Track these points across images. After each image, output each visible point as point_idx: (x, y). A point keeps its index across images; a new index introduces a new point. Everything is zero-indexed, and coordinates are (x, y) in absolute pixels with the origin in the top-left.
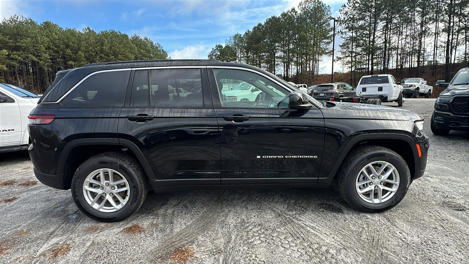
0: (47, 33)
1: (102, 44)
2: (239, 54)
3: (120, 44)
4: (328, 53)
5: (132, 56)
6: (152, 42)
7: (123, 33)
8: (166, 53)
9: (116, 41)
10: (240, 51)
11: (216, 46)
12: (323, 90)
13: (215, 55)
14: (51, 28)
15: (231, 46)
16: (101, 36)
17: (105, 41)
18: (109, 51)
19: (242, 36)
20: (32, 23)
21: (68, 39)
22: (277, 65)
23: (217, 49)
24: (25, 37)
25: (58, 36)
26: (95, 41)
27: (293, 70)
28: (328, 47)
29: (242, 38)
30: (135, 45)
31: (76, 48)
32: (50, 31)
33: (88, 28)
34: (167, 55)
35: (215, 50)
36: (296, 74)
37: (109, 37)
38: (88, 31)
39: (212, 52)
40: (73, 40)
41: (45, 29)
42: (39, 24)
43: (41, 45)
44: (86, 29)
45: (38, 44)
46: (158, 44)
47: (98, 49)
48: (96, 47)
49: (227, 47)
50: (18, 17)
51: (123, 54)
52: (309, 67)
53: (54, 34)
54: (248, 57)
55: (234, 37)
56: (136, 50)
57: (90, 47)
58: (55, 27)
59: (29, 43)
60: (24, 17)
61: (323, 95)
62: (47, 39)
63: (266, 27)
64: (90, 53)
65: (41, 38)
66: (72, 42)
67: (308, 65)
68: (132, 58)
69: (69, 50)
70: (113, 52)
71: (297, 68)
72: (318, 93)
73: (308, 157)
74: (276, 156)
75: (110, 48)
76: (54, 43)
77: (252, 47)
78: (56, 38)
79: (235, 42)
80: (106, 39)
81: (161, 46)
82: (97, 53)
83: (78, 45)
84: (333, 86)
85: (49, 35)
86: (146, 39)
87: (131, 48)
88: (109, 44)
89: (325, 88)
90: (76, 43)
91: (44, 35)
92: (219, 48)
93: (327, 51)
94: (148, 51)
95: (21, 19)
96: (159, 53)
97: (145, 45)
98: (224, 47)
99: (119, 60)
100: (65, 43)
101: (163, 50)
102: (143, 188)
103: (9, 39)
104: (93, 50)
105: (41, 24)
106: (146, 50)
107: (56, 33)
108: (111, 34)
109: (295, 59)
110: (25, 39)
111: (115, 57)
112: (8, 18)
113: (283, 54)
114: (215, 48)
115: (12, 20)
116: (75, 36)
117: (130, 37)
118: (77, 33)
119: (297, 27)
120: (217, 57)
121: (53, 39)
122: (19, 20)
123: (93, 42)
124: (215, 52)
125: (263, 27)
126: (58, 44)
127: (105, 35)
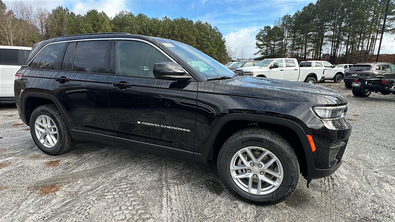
0: (140, 22)
1: (174, 29)
2: (286, 34)
3: (186, 28)
4: (390, 30)
5: (194, 37)
6: (211, 26)
7: (189, 19)
8: (222, 35)
9: (183, 26)
10: (288, 31)
11: (265, 27)
12: (356, 70)
13: (263, 36)
14: (142, 18)
15: (279, 27)
16: (173, 23)
17: (176, 26)
18: (178, 34)
19: (291, 17)
20: (131, 15)
21: (152, 26)
22: (324, 44)
23: (264, 30)
24: (126, 26)
25: (146, 24)
26: (169, 26)
27: (342, 50)
28: (391, 24)
29: (291, 18)
30: (197, 29)
31: (156, 32)
32: (141, 21)
33: (166, 17)
34: (222, 36)
35: (263, 31)
36: (345, 54)
37: (179, 23)
38: (165, 19)
39: (260, 32)
40: (155, 27)
41: (139, 19)
42: (135, 16)
43: (136, 31)
44: (164, 18)
45: (133, 30)
46: (216, 28)
47: (170, 33)
48: (169, 32)
49: (275, 28)
50: (124, 12)
51: (188, 36)
52: (362, 46)
53: (144, 22)
54: (294, 37)
55: (283, 18)
56: (198, 32)
57: (165, 31)
58: (145, 18)
59: (128, 29)
60: (127, 12)
61: (356, 75)
62: (139, 27)
63: (317, 6)
64: (165, 36)
65: (135, 25)
66: (154, 28)
67: (361, 44)
68: (194, 39)
69: (151, 34)
70: (180, 35)
71: (347, 47)
72: (350, 74)
73: (182, 129)
74: (153, 124)
75: (179, 31)
76: (143, 29)
77: (299, 26)
78: (145, 25)
79: (283, 23)
80: (176, 25)
81: (218, 29)
82: (169, 36)
83: (157, 30)
84: (371, 66)
85: (140, 24)
86: (206, 23)
87: (194, 31)
88: (178, 29)
89: (360, 68)
90: (156, 28)
91: (137, 24)
92: (267, 29)
93: (389, 28)
94: (207, 34)
95: (125, 13)
96: (215, 35)
97: (206, 29)
98: (272, 28)
99: (184, 41)
100: (150, 29)
101: (219, 32)
102: (66, 134)
103: (118, 27)
104: (167, 34)
105: (137, 16)
106: (205, 33)
107: (145, 22)
108: (180, 21)
109: (346, 38)
110: (126, 27)
111: (181, 39)
112: (118, 14)
113: (333, 33)
114: (263, 29)
115: (121, 14)
116: (156, 23)
117: (194, 23)
118: (159, 21)
119: (353, 4)
120: (265, 37)
121: (143, 26)
122: (124, 14)
123: (168, 28)
124: (263, 33)
125: (314, 6)
126: (145, 30)
127: (176, 21)
